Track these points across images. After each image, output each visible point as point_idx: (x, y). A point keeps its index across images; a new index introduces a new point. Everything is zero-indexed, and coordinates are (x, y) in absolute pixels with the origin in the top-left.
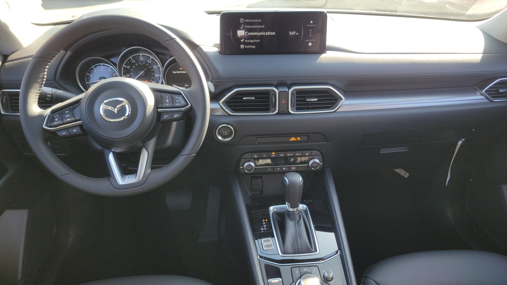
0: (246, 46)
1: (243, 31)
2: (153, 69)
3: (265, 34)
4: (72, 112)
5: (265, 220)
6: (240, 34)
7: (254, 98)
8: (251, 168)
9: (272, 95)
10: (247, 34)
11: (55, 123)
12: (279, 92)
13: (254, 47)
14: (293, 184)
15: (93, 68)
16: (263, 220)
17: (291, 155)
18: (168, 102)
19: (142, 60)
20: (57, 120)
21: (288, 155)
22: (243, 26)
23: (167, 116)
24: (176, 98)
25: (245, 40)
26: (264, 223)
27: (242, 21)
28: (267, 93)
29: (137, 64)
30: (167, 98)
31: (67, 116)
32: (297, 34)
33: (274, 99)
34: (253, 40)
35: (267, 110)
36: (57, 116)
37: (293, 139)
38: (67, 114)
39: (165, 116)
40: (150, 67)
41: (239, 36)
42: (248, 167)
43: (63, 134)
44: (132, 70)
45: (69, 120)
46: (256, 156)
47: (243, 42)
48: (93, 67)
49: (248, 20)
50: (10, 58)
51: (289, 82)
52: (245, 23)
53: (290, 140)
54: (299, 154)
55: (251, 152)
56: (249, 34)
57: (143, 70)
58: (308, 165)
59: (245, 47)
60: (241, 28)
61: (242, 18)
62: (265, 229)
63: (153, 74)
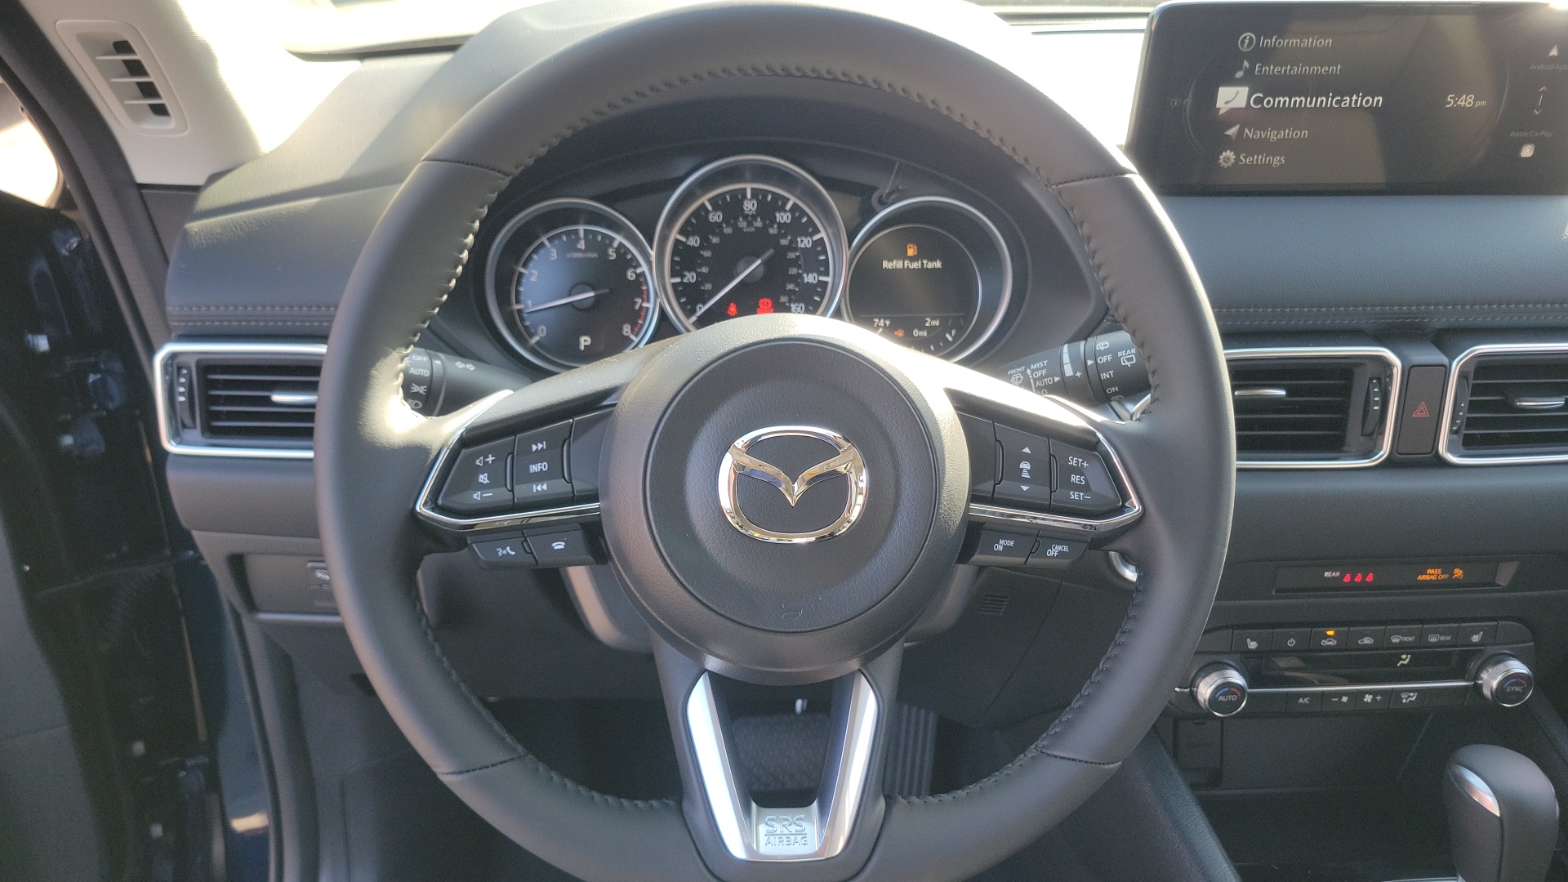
0: (1245, 158)
1: (1245, 91)
2: (796, 249)
3: (1338, 102)
4: (559, 449)
6: (1227, 103)
7: (1282, 392)
8: (1233, 698)
9: (1371, 380)
10: (1259, 101)
11: (475, 496)
12: (1406, 365)
13: (1277, 161)
15: (546, 242)
17: (1405, 639)
19: (751, 213)
20: (487, 481)
21: (1394, 639)
22: (1246, 64)
25: (1246, 130)
27: (1247, 41)
28: (1345, 370)
29: (728, 230)
31: (534, 468)
33: (1377, 399)
34: (1278, 129)
35: (1333, 445)
36: (490, 459)
37: (1432, 574)
38: (539, 457)
40: (784, 242)
41: (1221, 112)
42: (1224, 694)
43: (501, 552)
44: (707, 254)
45: (541, 488)
46: (1253, 644)
47: (1234, 139)
48: (544, 239)
49: (1272, 42)
50: (206, 200)
51: (1440, 322)
52: (1258, 54)
53: (1420, 578)
54: (1442, 639)
55: (1235, 626)
56: (1269, 102)
57: (758, 257)
59: (1238, 159)
60: (1239, 74)
61: (1251, 32)
63: (793, 271)
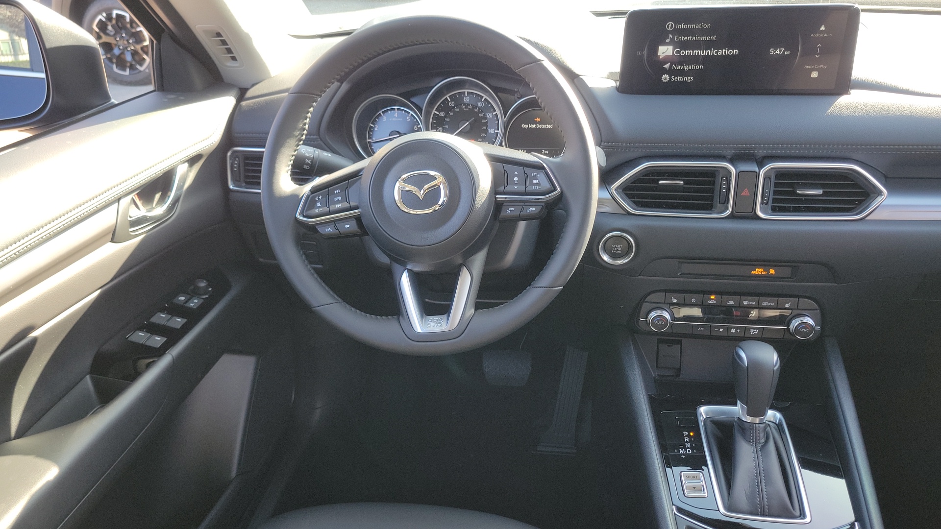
0: (674, 78)
1: (671, 48)
2: (486, 118)
3: (716, 52)
4: (344, 192)
5: (689, 434)
6: (663, 53)
7: (682, 182)
8: (663, 323)
9: (722, 178)
10: (678, 52)
11: (316, 211)
12: (738, 172)
13: (689, 79)
14: (756, 366)
15: (382, 114)
16: (684, 432)
17: (751, 303)
18: (516, 182)
19: (467, 102)
20: (320, 205)
21: (745, 303)
22: (671, 36)
23: (513, 209)
24: (534, 175)
25: (673, 65)
26: (687, 439)
27: (670, 26)
28: (712, 173)
29: (457, 110)
30: (516, 176)
31: (336, 199)
32: (786, 53)
33: (724, 186)
34: (689, 65)
35: (709, 208)
36: (320, 197)
37: (759, 271)
38: (337, 195)
39: (510, 209)
40: (481, 115)
41: (661, 57)
42: (658, 321)
43: (327, 230)
44: (448, 120)
45: (339, 206)
46: (675, 300)
47: (668, 69)
48: (381, 112)
49: (682, 26)
50: (249, 94)
51: (761, 153)
52: (676, 31)
53: (752, 272)
54: (769, 304)
55: (666, 291)
56: (683, 53)
57: (468, 121)
58: (788, 329)
59: (670, 78)
60: (668, 41)
61: (673, 22)
62: (689, 451)
63: (484, 128)
